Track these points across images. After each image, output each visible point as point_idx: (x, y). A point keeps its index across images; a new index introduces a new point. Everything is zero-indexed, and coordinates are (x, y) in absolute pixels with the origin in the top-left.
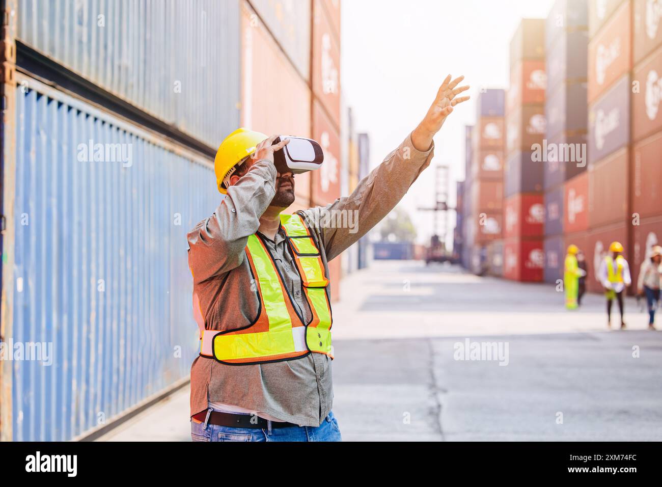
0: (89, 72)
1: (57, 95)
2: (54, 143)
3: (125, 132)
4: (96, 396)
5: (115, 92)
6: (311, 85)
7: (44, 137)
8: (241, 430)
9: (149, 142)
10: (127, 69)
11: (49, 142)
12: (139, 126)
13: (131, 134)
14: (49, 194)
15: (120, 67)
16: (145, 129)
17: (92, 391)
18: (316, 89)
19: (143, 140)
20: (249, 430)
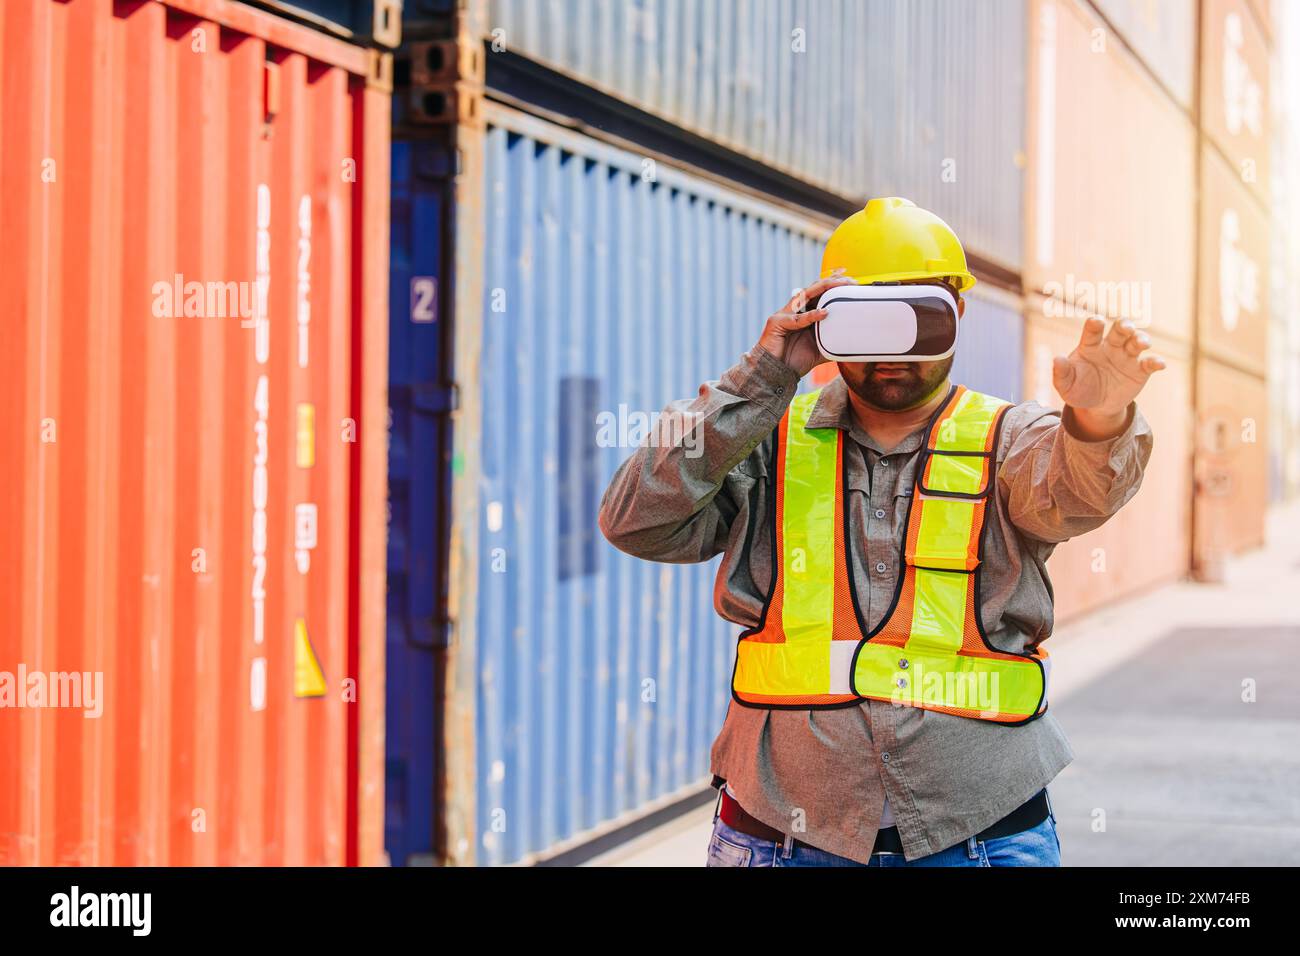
0: (660, 99)
1: (581, 145)
2: (578, 240)
3: (744, 216)
4: (673, 735)
5: (721, 138)
6: (1196, 116)
7: (552, 229)
8: (739, 837)
9: (802, 236)
10: (748, 94)
11: (565, 239)
12: (781, 205)
13: (760, 221)
14: (565, 340)
15: (732, 90)
16: (794, 210)
17: (664, 724)
18: (1209, 124)
19: (788, 231)
20: (753, 839)
